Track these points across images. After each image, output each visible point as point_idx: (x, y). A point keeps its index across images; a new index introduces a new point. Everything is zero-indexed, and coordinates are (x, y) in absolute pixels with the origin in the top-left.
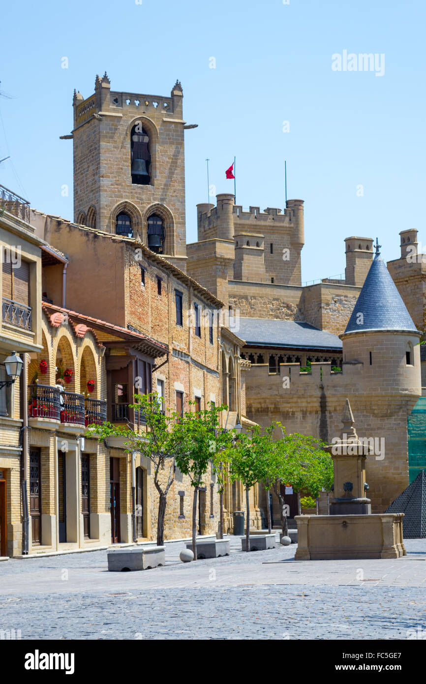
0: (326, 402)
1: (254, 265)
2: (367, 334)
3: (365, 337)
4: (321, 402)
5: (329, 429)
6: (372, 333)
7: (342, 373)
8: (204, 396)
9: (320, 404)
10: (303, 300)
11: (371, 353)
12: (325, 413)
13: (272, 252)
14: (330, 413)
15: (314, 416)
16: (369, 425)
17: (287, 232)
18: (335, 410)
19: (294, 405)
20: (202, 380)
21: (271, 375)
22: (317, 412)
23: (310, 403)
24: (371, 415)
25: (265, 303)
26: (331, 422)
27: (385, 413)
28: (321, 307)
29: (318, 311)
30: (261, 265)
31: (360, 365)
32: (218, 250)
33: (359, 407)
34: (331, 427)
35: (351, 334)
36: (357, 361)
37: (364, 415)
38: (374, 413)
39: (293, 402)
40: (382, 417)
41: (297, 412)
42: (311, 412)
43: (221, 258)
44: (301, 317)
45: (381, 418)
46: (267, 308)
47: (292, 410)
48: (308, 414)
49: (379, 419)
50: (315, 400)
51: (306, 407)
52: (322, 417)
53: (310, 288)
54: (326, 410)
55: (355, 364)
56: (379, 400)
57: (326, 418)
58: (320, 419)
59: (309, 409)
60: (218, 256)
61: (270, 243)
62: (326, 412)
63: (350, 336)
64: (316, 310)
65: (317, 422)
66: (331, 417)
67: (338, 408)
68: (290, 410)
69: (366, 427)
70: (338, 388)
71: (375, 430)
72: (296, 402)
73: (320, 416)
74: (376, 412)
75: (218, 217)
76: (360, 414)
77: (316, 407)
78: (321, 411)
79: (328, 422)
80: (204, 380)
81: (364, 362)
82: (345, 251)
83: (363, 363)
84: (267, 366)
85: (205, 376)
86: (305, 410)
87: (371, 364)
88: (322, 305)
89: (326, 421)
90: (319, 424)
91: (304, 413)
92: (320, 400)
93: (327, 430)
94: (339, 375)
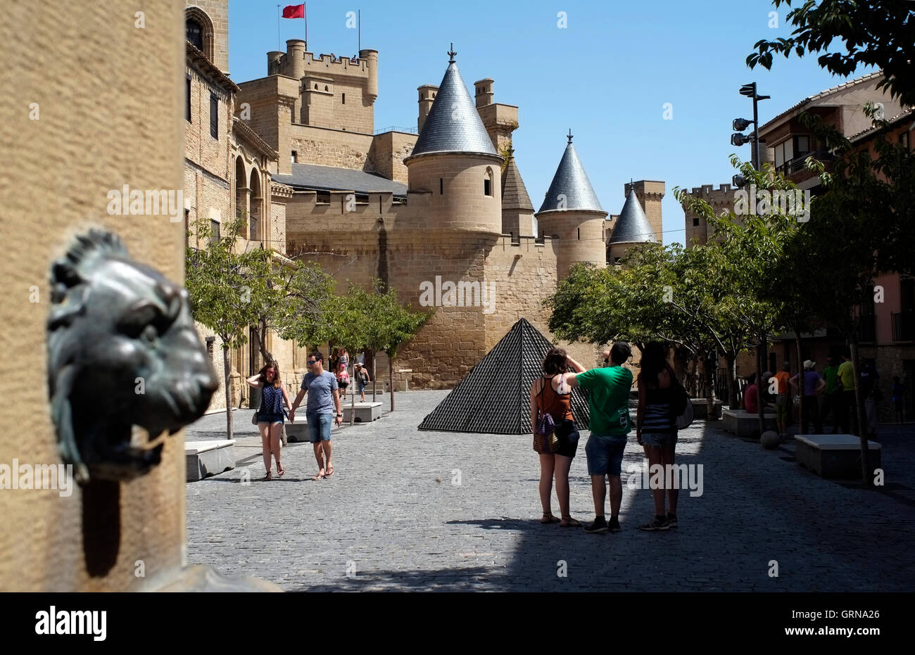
0: (386, 239)
1: (322, 110)
2: (437, 157)
3: (434, 160)
4: (379, 240)
5: (389, 273)
6: (443, 155)
7: (406, 204)
8: (196, 209)
9: (378, 243)
10: (373, 149)
11: (441, 180)
12: (385, 253)
13: (343, 103)
14: (391, 253)
15: (372, 256)
16: (439, 268)
17: (360, 83)
18: (398, 250)
19: (347, 243)
20: (194, 186)
21: (319, 205)
22: (375, 252)
23: (366, 240)
24: (441, 257)
25: (333, 150)
26: (391, 264)
27: (457, 253)
28: (391, 156)
29: (389, 160)
30: (330, 110)
31: (428, 195)
32: (280, 87)
33: (427, 246)
34: (391, 271)
35: (418, 156)
36: (425, 189)
37: (432, 256)
38: (444, 254)
39: (344, 239)
40: (454, 258)
41: (351, 251)
42: (367, 252)
43: (283, 96)
44: (371, 166)
45: (453, 260)
46: (335, 155)
47: (344, 249)
48: (364, 255)
49: (450, 260)
50: (373, 236)
51: (362, 246)
52: (381, 257)
53: (381, 136)
54: (386, 250)
55: (423, 193)
56: (451, 238)
57: (385, 259)
58: (379, 261)
59: (365, 249)
60: (279, 93)
61: (341, 93)
62: (387, 252)
63: (417, 160)
64: (387, 158)
65: (375, 264)
66: (392, 258)
67: (400, 248)
68: (341, 249)
69: (434, 270)
70: (402, 223)
71: (445, 274)
72: (350, 240)
73: (378, 256)
74: (447, 252)
75: (288, 64)
76: (426, 255)
77: (374, 245)
78: (380, 250)
79: (389, 265)
80: (197, 186)
81: (433, 190)
82: (418, 100)
83: (432, 192)
84: (315, 194)
85: (199, 180)
86: (360, 248)
87: (442, 193)
88: (393, 154)
89: (386, 262)
90: (377, 266)
91: (359, 253)
92: (378, 237)
93: (387, 274)
94: (403, 207)
